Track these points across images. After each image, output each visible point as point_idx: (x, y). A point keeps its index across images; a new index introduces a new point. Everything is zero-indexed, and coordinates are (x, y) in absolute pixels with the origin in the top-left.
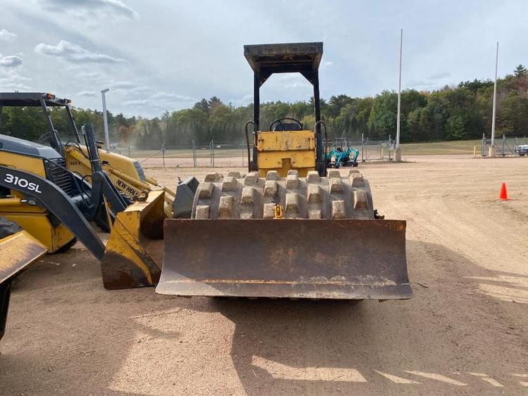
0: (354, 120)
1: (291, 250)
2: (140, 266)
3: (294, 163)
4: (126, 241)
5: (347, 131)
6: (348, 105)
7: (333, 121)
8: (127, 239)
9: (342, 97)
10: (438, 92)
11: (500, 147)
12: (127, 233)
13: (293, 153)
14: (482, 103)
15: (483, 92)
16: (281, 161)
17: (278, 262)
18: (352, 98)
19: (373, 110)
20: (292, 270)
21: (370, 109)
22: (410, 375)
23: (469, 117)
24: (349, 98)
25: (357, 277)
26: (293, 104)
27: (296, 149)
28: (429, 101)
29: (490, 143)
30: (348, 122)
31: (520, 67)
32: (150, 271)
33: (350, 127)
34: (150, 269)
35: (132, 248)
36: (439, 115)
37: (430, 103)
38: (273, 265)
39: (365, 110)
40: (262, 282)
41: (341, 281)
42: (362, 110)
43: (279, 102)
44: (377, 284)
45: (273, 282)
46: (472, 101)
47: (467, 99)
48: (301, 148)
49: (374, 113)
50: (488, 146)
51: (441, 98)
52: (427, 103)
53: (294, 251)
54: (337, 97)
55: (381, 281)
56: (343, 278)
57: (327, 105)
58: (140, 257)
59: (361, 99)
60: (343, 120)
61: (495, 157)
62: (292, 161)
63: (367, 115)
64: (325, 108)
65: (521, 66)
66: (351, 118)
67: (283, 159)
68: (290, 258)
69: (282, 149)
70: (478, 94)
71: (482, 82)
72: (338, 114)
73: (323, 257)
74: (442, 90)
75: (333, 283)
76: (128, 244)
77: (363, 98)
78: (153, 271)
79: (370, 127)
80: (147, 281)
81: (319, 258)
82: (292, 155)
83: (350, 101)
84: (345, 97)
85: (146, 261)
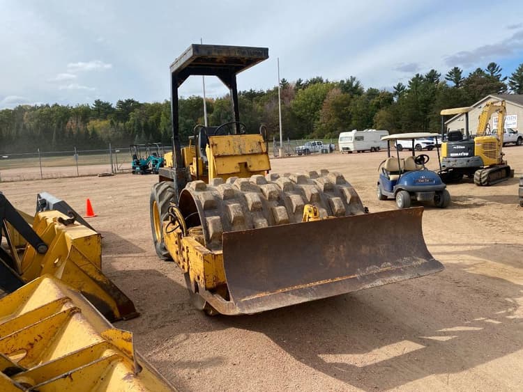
0: (146, 125)
1: (341, 246)
2: (104, 299)
3: (250, 166)
4: (85, 272)
5: (140, 136)
6: (136, 109)
7: (125, 127)
8: (87, 270)
9: (129, 101)
10: (221, 99)
11: (287, 148)
12: (88, 262)
13: (248, 157)
14: (259, 111)
15: (258, 101)
16: (238, 165)
17: (333, 260)
18: (140, 102)
19: (163, 115)
20: (348, 265)
21: (161, 114)
22: (444, 332)
23: (250, 123)
24: (137, 103)
25: (398, 261)
26: (74, 107)
27: (249, 153)
28: (215, 108)
29: (279, 145)
30: (139, 127)
31: (284, 81)
32: (117, 303)
33: (143, 131)
34: (116, 300)
35: (94, 280)
36: (225, 120)
37: (216, 110)
38: (330, 264)
39: (155, 115)
40: (330, 281)
41: (388, 266)
42: (153, 115)
43: (56, 105)
44: (414, 263)
45: (339, 279)
46: (251, 108)
47: (247, 107)
48: (254, 152)
49: (165, 118)
50: (278, 147)
51: (225, 105)
52: (213, 109)
53: (344, 246)
54: (124, 101)
55: (416, 260)
56: (389, 264)
57: (114, 109)
58: (104, 290)
59: (149, 104)
60: (134, 125)
61: (284, 157)
62: (248, 165)
63: (158, 120)
64: (113, 113)
65: (284, 79)
66: (142, 123)
67: (239, 164)
68: (343, 254)
69: (237, 154)
70: (254, 103)
71: (256, 91)
72: (127, 119)
73: (368, 248)
74: (224, 98)
75: (385, 269)
76: (89, 276)
77: (151, 103)
78: (120, 302)
79: (162, 133)
80: (114, 315)
81: (365, 250)
82: (248, 159)
83: (139, 105)
84: (133, 101)
85: (111, 292)
